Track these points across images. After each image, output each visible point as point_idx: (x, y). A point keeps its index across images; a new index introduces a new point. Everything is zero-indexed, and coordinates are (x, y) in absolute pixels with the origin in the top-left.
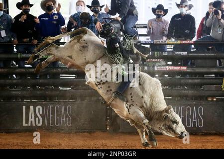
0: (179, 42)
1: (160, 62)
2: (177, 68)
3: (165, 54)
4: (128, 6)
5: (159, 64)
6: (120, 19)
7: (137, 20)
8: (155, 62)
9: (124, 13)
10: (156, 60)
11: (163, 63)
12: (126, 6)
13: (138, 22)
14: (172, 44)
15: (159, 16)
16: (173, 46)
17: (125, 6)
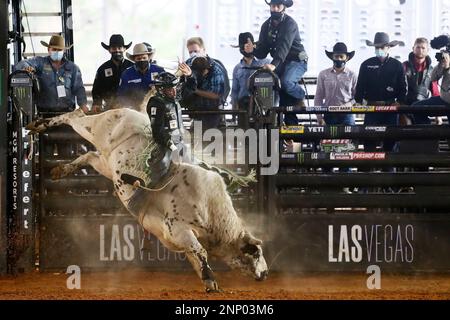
0: (372, 109)
1: (344, 144)
2: (369, 156)
3: (348, 130)
4: (288, 45)
5: (344, 149)
6: (273, 68)
7: (306, 70)
8: (336, 145)
9: (281, 56)
10: (338, 141)
11: (351, 146)
12: (285, 46)
13: (307, 74)
14: (361, 113)
15: (338, 65)
16: (364, 115)
17: (282, 45)
